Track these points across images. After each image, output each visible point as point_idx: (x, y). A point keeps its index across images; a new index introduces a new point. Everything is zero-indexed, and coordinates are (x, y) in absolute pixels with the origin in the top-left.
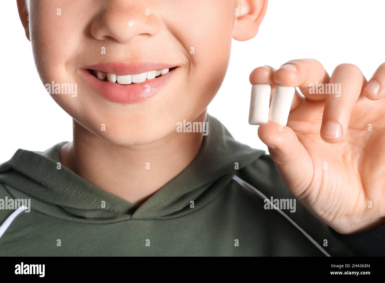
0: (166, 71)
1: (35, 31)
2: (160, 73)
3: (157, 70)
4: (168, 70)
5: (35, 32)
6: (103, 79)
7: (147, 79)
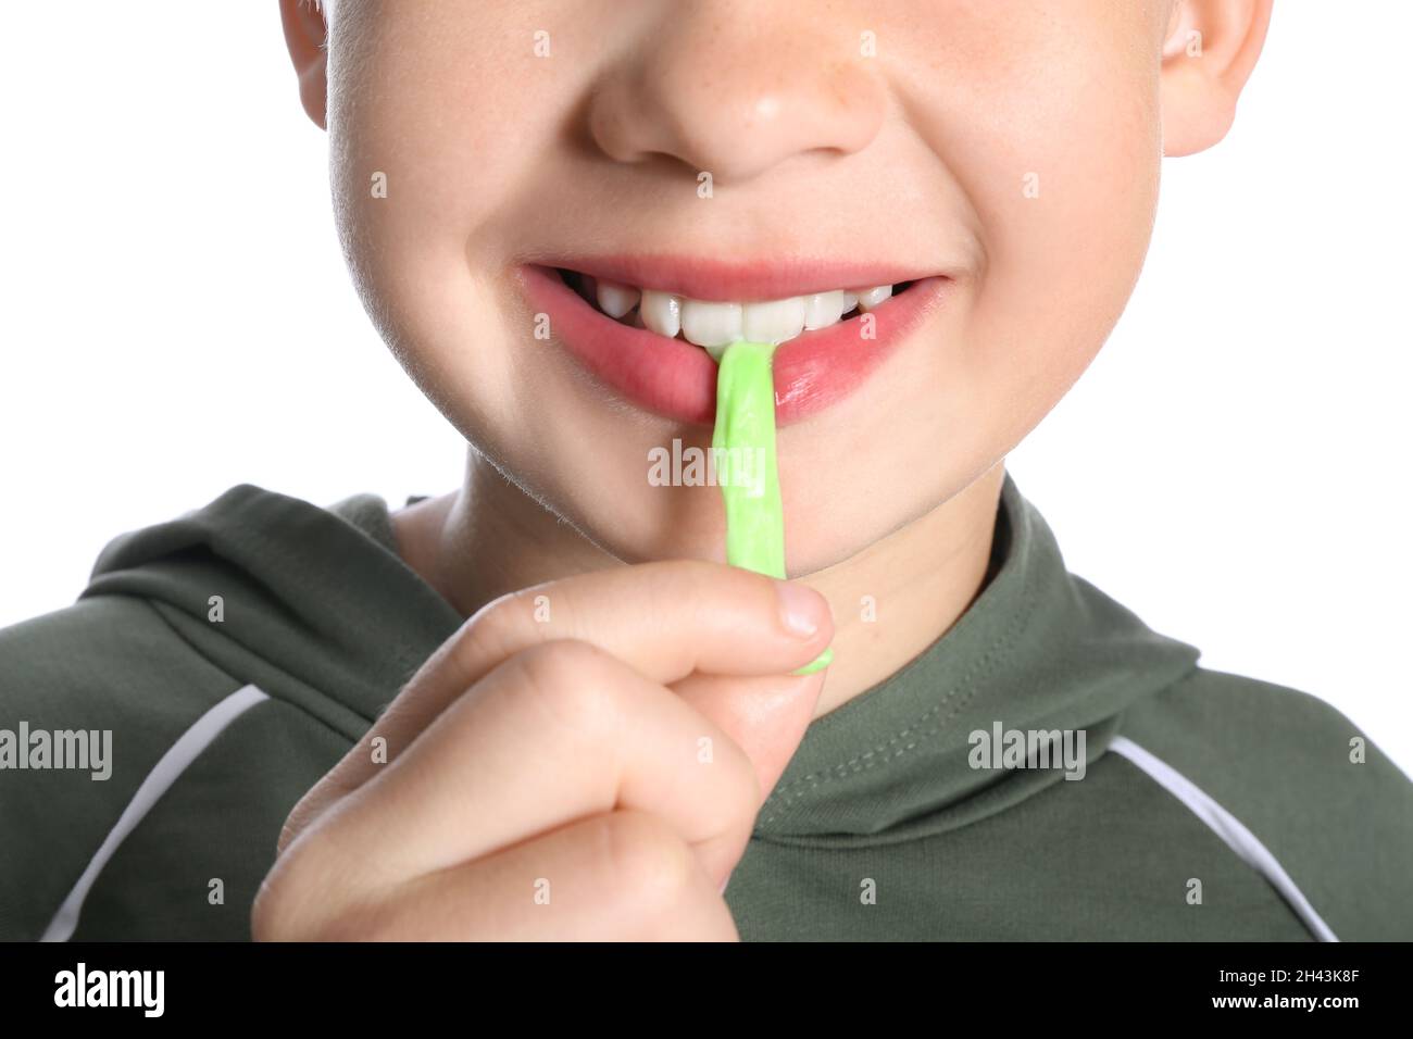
0: (880, 295)
1: (354, 104)
2: (855, 303)
3: (848, 290)
4: (888, 290)
5: (357, 106)
6: (622, 315)
7: (805, 328)
